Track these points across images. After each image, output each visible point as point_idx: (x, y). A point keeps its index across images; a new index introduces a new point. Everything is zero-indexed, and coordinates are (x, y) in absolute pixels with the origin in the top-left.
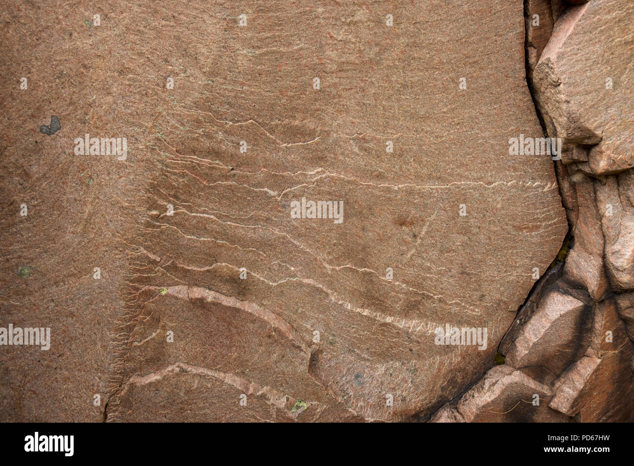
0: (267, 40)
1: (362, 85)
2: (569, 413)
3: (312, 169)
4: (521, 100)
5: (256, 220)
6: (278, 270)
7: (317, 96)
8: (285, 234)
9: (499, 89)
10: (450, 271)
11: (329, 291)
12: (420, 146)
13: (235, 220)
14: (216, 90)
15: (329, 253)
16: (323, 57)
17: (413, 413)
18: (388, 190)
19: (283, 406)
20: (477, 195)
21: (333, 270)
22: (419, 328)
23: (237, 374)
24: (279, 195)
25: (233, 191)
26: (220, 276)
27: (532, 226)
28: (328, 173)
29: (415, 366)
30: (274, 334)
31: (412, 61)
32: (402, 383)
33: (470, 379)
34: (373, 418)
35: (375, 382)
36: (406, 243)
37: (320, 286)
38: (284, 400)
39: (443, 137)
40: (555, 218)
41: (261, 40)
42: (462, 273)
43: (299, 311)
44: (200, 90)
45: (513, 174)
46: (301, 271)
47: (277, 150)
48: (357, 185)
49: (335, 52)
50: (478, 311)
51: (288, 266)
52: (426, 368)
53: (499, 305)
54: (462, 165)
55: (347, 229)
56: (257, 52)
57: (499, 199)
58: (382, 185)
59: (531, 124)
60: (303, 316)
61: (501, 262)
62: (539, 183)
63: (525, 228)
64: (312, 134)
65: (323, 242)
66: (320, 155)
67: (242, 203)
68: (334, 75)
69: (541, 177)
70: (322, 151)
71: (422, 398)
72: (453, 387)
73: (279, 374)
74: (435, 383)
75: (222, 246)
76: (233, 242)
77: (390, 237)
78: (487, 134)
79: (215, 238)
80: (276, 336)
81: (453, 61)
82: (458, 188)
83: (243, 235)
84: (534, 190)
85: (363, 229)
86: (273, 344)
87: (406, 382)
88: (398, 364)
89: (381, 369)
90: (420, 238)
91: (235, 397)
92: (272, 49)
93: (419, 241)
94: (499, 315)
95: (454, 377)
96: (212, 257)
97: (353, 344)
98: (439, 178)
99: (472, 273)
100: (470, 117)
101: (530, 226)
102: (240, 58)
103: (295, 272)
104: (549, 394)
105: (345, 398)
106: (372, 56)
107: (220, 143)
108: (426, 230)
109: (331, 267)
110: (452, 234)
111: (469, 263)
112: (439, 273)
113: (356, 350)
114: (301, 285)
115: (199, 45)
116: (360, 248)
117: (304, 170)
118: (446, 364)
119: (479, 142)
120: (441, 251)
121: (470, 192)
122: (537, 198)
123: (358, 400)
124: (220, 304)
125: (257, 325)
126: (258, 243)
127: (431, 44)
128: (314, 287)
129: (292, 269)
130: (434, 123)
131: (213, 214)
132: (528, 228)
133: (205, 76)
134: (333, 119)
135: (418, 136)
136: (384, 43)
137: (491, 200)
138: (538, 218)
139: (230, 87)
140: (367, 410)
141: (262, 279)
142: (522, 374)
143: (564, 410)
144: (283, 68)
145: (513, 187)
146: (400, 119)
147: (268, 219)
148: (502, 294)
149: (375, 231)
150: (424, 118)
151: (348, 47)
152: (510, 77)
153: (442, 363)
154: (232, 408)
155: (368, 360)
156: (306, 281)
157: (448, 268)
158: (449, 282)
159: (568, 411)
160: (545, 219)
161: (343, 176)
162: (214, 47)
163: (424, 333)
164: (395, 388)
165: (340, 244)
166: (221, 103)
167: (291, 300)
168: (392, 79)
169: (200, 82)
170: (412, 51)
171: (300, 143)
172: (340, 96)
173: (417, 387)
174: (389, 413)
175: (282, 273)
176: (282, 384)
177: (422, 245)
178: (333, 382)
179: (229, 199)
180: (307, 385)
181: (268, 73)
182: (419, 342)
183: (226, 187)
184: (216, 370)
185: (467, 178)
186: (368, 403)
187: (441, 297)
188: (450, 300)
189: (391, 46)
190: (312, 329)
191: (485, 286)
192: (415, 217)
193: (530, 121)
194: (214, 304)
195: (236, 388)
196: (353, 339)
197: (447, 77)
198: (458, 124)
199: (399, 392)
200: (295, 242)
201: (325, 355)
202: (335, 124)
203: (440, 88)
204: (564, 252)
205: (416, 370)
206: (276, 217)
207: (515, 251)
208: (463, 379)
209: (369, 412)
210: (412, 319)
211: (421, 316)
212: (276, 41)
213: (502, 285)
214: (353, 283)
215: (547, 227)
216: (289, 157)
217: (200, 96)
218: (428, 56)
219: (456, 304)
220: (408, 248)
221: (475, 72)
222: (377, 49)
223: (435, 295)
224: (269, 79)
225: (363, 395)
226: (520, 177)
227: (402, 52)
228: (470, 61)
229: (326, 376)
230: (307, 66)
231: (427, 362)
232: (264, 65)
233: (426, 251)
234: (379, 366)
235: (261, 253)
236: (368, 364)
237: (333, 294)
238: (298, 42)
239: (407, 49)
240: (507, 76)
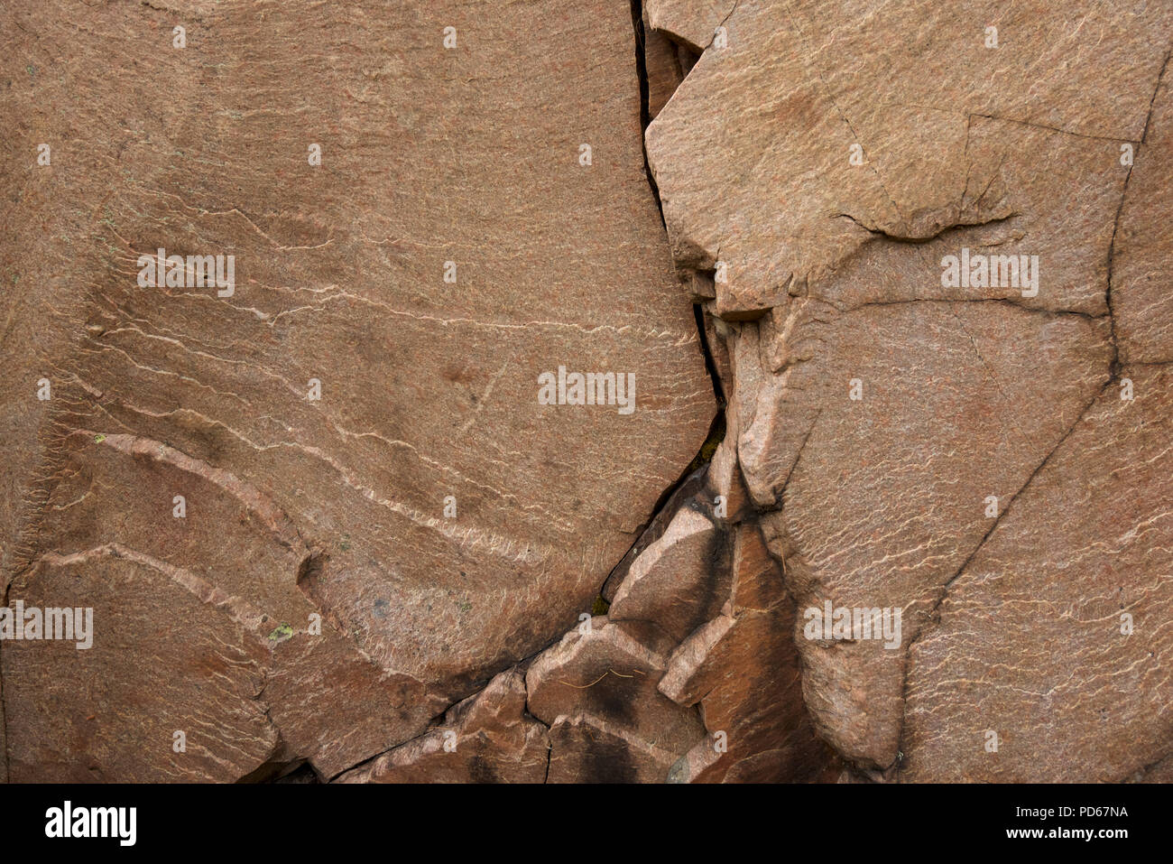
0: (258, 99)
1: (396, 167)
2: (680, 701)
3: (321, 285)
4: (637, 201)
5: (238, 352)
6: (268, 428)
7: (329, 180)
8: (280, 377)
9: (602, 184)
10: (528, 458)
11: (344, 469)
12: (483, 262)
13: (210, 350)
14: (187, 165)
15: (345, 412)
16: (336, 124)
17: (459, 671)
18: (433, 325)
19: (255, 628)
20: (570, 343)
21: (350, 437)
22: (477, 541)
23: (195, 571)
24: (272, 319)
25: (206, 308)
26: (182, 427)
27: (658, 399)
28: (345, 294)
29: (468, 599)
30: (248, 519)
31: (469, 136)
32: (446, 623)
33: (552, 632)
34: (395, 669)
35: (404, 615)
36: (461, 408)
37: (330, 459)
38: (259, 619)
39: (518, 251)
40: (696, 390)
41: (250, 98)
42: (547, 463)
43: (297, 494)
44: (165, 164)
45: (627, 315)
46: (303, 434)
47: (272, 254)
48: (386, 314)
49: (355, 118)
50: (570, 527)
51: (284, 425)
52: (484, 604)
53: (604, 519)
54: (547, 296)
55: (372, 379)
56: (244, 115)
57: (604, 353)
58: (424, 317)
59: (654, 239)
60: (302, 500)
61: (608, 452)
62: (669, 333)
63: (645, 402)
64: (321, 234)
65: (336, 395)
66: (333, 266)
67: (220, 327)
68: (354, 151)
69: (672, 324)
70: (336, 260)
71: (474, 650)
72: (524, 641)
73: (254, 579)
74: (497, 630)
75: (189, 384)
76: (204, 381)
77: (437, 397)
78: (585, 251)
79: (179, 372)
80: (252, 523)
81: (529, 138)
82: (539, 330)
83: (219, 372)
84: (661, 343)
85: (396, 380)
86: (247, 534)
87: (453, 622)
88: (442, 593)
89: (417, 597)
90: (482, 403)
91: (186, 603)
92: (265, 111)
93: (480, 407)
94: (605, 537)
95: (527, 625)
96: (172, 398)
97: (375, 553)
98: (511, 313)
99: (562, 465)
100: (558, 224)
101: (654, 399)
102: (220, 122)
103: (293, 435)
104: (658, 668)
105: (357, 632)
106: (409, 126)
107: (191, 238)
108: (490, 391)
109: (347, 433)
110: (531, 401)
111: (557, 449)
112: (511, 459)
113: (380, 563)
114: (301, 454)
115: (166, 102)
116: (391, 409)
117: (310, 285)
118: (517, 603)
119: (573, 262)
120: (515, 426)
121: (558, 339)
122: (665, 355)
123: (376, 639)
124: (174, 465)
125: (225, 503)
126: (240, 386)
127: (497, 111)
128: (318, 458)
129: (290, 429)
130: (504, 229)
131: (179, 338)
132: (650, 402)
133: (173, 144)
134: (353, 215)
135: (479, 247)
136: (426, 107)
137: (590, 353)
138: (666, 388)
139: (206, 162)
140: (389, 656)
141: (243, 439)
142: (617, 630)
143: (673, 694)
144: (280, 138)
145: (625, 335)
146: (452, 220)
147: (256, 353)
148: (610, 503)
149: (414, 386)
150: (490, 221)
151: (374, 111)
152: (620, 165)
153: (510, 601)
154: (180, 618)
155: (398, 580)
156: (309, 449)
157: (525, 453)
158: (526, 476)
159: (678, 697)
160: (679, 391)
161: (366, 300)
162: (185, 105)
163: (484, 549)
164: (434, 628)
165: (362, 400)
166: (194, 183)
167: (285, 474)
168: (440, 161)
169: (166, 153)
170: (468, 120)
171: (306, 247)
172: (363, 182)
173: (467, 632)
174: (422, 666)
175: (275, 434)
176: (258, 597)
177: (484, 413)
178: (341, 606)
179: (201, 319)
180: (295, 603)
181: (259, 144)
182: (475, 564)
183: (195, 300)
184: (165, 560)
185: (555, 317)
186: (391, 645)
187: (512, 498)
188: (526, 504)
189: (437, 112)
190: (316, 523)
191: (582, 487)
192: (473, 370)
193: (653, 234)
194: (164, 464)
195: (187, 590)
196: (375, 546)
197: (522, 160)
198: (540, 232)
199: (439, 637)
200: (296, 391)
201: (334, 564)
202: (356, 222)
203: (511, 177)
204: (710, 446)
205: (469, 606)
206: (268, 351)
207: (630, 437)
208: (542, 629)
209: (392, 659)
210: (468, 526)
211: (483, 523)
212: (271, 100)
213: (609, 490)
214: (379, 461)
215: (680, 403)
216: (288, 266)
217: (165, 172)
218: (492, 128)
219: (536, 510)
220: (463, 416)
221: (564, 155)
222: (416, 116)
223: (504, 493)
224: (261, 153)
225: (384, 633)
226: (638, 320)
227: (453, 122)
228: (556, 138)
229: (332, 596)
230: (314, 137)
231: (488, 597)
232: (254, 133)
233: (491, 424)
234: (413, 591)
235: (244, 400)
236: (397, 586)
237: (348, 473)
238: (301, 103)
239: (461, 117)
240: (614, 164)
